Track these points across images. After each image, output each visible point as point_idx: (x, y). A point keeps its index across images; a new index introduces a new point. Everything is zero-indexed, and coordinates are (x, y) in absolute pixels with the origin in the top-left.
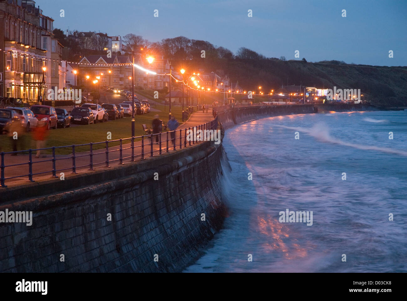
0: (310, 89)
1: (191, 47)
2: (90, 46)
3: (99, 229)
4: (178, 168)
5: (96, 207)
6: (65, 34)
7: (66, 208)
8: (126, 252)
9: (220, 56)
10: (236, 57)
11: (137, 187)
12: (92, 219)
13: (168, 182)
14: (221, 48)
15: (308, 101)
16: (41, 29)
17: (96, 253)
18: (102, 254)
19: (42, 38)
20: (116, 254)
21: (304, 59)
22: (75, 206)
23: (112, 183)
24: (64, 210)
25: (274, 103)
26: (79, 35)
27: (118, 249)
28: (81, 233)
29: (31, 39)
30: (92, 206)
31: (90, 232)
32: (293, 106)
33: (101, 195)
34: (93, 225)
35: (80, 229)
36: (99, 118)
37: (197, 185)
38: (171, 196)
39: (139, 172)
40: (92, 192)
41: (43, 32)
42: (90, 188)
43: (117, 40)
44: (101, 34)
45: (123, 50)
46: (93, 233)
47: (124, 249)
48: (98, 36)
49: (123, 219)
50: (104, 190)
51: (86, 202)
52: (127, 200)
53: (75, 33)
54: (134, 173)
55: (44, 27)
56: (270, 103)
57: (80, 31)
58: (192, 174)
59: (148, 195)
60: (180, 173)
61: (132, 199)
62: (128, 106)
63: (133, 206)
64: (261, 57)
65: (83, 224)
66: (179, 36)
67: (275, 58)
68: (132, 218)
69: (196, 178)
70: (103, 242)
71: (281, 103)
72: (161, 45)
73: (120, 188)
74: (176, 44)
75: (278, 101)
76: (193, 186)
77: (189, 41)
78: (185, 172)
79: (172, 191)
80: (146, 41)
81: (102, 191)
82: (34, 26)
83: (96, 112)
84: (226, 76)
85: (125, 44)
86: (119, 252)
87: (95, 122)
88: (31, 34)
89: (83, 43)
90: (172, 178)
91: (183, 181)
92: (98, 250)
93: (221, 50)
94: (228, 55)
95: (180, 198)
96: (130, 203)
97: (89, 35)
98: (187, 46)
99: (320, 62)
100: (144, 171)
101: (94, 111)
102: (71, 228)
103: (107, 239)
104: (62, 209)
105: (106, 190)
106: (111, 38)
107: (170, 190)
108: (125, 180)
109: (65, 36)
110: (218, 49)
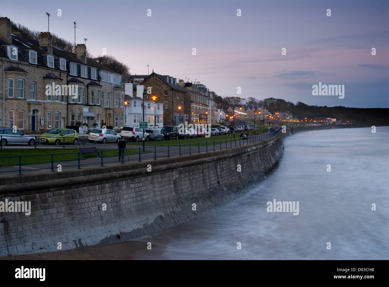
0: (328, 119)
1: (276, 102)
2: (233, 103)
3: (210, 175)
4: (248, 152)
5: (208, 166)
6: (222, 98)
7: (195, 166)
8: (221, 184)
9: (289, 105)
10: (296, 105)
11: (228, 159)
12: (206, 171)
13: (243, 157)
14: (289, 102)
15: (327, 124)
16: (207, 97)
17: (208, 184)
18: (211, 184)
19: (208, 100)
20: (217, 184)
21: (326, 106)
22: (199, 166)
23: (215, 157)
24: (194, 167)
25: (312, 125)
26: (228, 98)
27: (218, 182)
28: (202, 176)
29: (202, 101)
30: (207, 166)
31: (206, 176)
32: (320, 126)
33: (210, 162)
34: (207, 173)
35: (201, 175)
36: (226, 133)
37: (259, 159)
38: (245, 163)
39: (229, 153)
40: (206, 160)
41: (208, 98)
42: (205, 159)
43: (244, 99)
44: (237, 98)
45: (247, 104)
46: (207, 176)
47: (221, 183)
48: (236, 98)
49: (221, 171)
50: (211, 160)
51: (204, 164)
52: (223, 164)
53: (227, 97)
54: (226, 154)
55: (209, 96)
56: (310, 125)
57: (228, 97)
58: (256, 154)
59: (233, 162)
60: (250, 154)
61: (226, 164)
62: (241, 127)
63: (226, 167)
64: (307, 105)
65: (203, 173)
66: (271, 97)
67: (313, 106)
68: (225, 171)
69: (258, 156)
70: (212, 179)
71: (315, 125)
72: (263, 101)
73: (219, 159)
74: (270, 101)
75: (314, 124)
76: (257, 159)
77: (275, 99)
78: (252, 154)
79: (245, 161)
80: (257, 100)
81: (210, 160)
82: (204, 96)
83: (225, 130)
84: (291, 114)
85: (248, 101)
86: (218, 184)
87: (224, 134)
88: (202, 99)
89: (230, 101)
90: (245, 156)
91: (251, 157)
92: (209, 183)
93: (289, 103)
94: (292, 104)
95: (250, 164)
96: (224, 165)
97: (232, 98)
98: (274, 102)
99: (334, 107)
100: (231, 153)
101: (223, 130)
102: (197, 174)
103: (213, 179)
104: (193, 167)
105: (212, 160)
106: (242, 99)
107: (244, 160)
108: (221, 156)
109: (222, 99)
110: (288, 103)
